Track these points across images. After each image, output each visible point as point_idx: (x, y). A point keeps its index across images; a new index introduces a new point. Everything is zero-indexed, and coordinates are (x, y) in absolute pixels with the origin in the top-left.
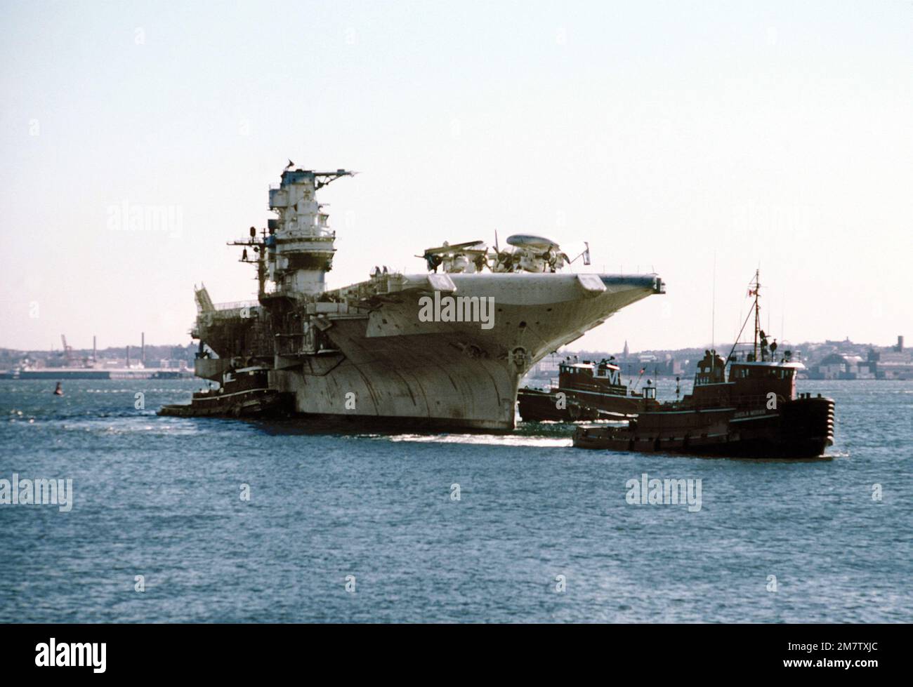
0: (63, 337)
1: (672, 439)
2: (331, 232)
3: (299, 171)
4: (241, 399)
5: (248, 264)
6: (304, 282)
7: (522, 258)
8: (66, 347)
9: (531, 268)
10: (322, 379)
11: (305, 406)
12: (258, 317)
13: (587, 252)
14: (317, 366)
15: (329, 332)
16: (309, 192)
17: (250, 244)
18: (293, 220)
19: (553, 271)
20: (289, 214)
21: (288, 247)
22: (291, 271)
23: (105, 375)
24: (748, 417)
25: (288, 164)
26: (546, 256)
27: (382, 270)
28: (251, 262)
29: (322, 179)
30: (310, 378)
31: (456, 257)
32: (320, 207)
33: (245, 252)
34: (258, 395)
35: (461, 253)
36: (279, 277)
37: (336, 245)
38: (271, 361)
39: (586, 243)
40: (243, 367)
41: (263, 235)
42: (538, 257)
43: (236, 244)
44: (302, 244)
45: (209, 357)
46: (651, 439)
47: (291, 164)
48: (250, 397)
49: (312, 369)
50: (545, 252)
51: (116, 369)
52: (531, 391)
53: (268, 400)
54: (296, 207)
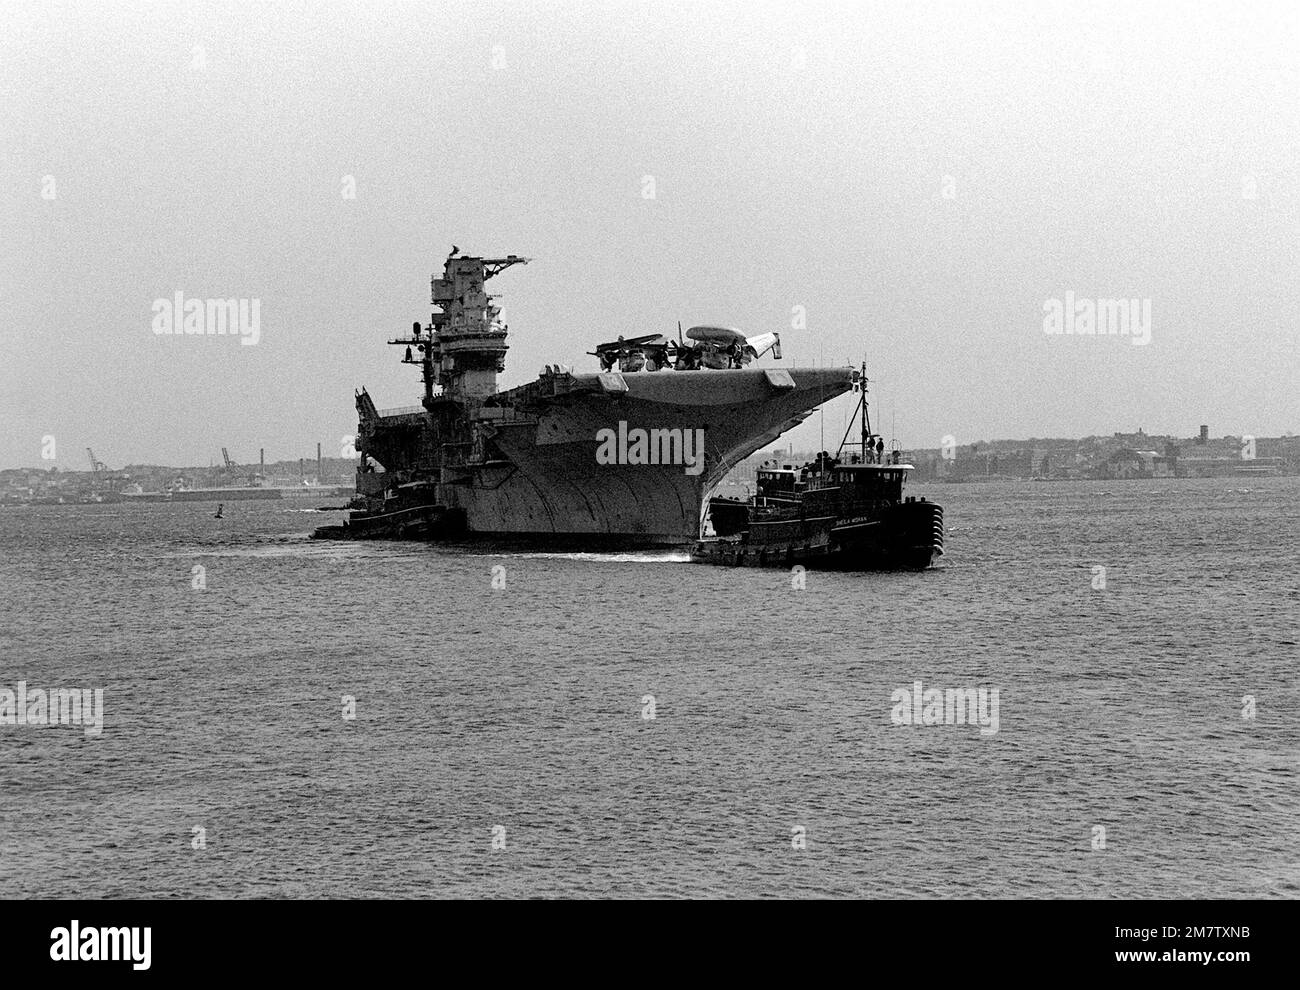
0: (224, 450)
1: (777, 552)
2: (502, 327)
3: (465, 258)
4: (405, 517)
5: (413, 365)
6: (471, 384)
7: (704, 353)
8: (228, 462)
9: (714, 363)
10: (492, 494)
11: (477, 524)
12: (425, 425)
13: (778, 343)
14: (488, 479)
15: (497, 442)
16: (477, 283)
17: (414, 342)
18: (459, 315)
19: (738, 367)
20: (455, 307)
21: (453, 345)
22: (458, 372)
23: (275, 495)
24: (849, 525)
25: (452, 250)
26: (730, 350)
27: (553, 369)
28: (416, 362)
29: (491, 268)
30: (480, 493)
31: (631, 353)
32: (488, 299)
33: (409, 351)
34: (424, 513)
35: (637, 349)
36: (445, 381)
37: (507, 341)
38: (437, 474)
39: (776, 334)
40: (406, 482)
41: (428, 332)
42: (721, 351)
43: (397, 342)
44: (469, 341)
45: (373, 471)
46: (757, 551)
47: (456, 250)
48: (415, 515)
49: (481, 482)
50: (731, 347)
51: (288, 486)
52: (725, 501)
53: (435, 517)
54: (461, 300)
